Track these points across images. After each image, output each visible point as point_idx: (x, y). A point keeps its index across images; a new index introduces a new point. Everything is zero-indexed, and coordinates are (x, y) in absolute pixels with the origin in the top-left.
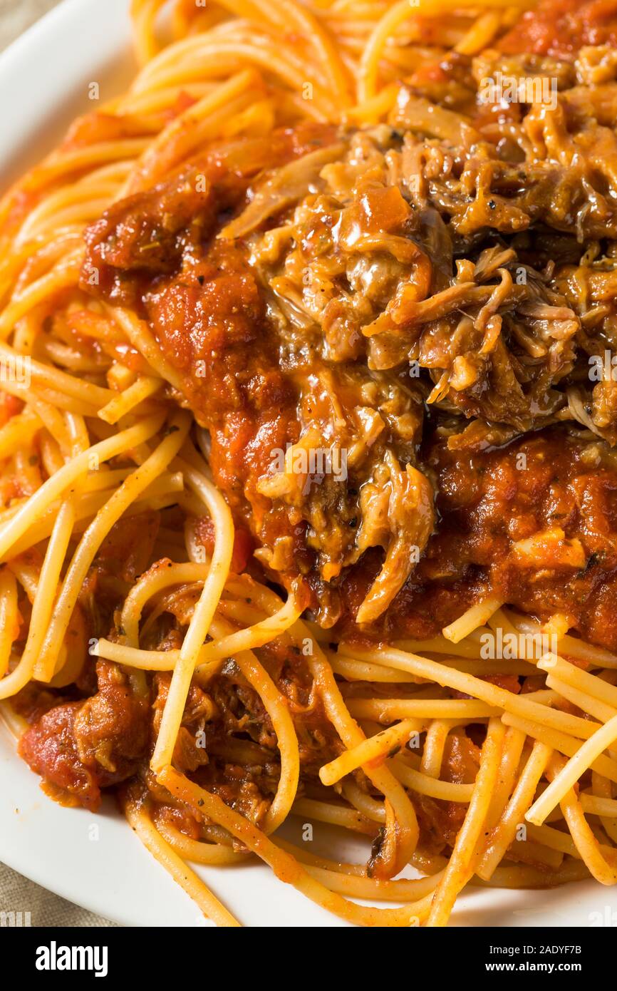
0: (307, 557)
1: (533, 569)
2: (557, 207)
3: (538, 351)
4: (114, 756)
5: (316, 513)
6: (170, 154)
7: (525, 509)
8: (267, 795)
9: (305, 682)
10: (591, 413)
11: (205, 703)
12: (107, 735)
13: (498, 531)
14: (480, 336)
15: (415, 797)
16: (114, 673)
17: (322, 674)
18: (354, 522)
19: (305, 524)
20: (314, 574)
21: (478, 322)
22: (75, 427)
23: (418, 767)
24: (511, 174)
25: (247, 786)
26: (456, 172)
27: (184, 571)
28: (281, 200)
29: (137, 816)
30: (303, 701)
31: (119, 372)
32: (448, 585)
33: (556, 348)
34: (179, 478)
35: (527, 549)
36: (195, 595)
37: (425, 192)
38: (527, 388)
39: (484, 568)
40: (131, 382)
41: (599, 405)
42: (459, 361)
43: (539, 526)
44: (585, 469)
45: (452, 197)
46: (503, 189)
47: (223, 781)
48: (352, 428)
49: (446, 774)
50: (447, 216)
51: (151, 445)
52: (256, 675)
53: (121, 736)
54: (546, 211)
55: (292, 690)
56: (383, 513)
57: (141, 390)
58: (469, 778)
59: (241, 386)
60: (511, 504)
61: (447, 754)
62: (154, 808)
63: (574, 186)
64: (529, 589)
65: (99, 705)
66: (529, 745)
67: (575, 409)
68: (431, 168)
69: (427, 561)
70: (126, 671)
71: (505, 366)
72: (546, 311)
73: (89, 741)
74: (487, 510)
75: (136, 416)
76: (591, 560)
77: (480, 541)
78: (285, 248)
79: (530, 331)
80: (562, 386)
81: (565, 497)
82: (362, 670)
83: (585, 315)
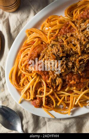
0: (52, 86)
1: (72, 84)
2: (68, 53)
3: (69, 67)
4: (40, 104)
5: (53, 83)
6: (32, 49)
7: (70, 79)
8: (53, 105)
9: (54, 95)
10: (74, 71)
11: (46, 99)
12: (39, 103)
13: (68, 81)
14: (64, 67)
15: (65, 103)
16: (38, 98)
17: (56, 95)
18: (56, 83)
19: (52, 84)
20: (53, 88)
21: (63, 66)
22: (30, 77)
23: (65, 101)
24: (64, 51)
25: (51, 105)
26: (59, 51)
27: (42, 88)
28: (43, 54)
29: (43, 108)
30: (54, 97)
31: (33, 72)
32: (65, 86)
33: (71, 66)
34: (40, 80)
35: (71, 83)
36: (44, 90)
37: (56, 53)
38: (68, 70)
39: (68, 84)
40: (34, 73)
41: (75, 70)
42: (62, 70)
43: (71, 81)
44: (75, 75)
45: (59, 54)
46: (63, 52)
47: (49, 104)
48: (54, 76)
49: (67, 101)
50: (59, 56)
51: (37, 77)
52: (50, 96)
53: (40, 103)
54: (67, 53)
55: (53, 96)
56: (58, 83)
57: (35, 74)
58: (69, 101)
59: (44, 73)
60: (69, 79)
61: (67, 99)
62: (44, 107)
63: (70, 50)
64: (72, 85)
65: (38, 100)
66: (74, 97)
67: (73, 70)
68: (56, 51)
69: (63, 85)
70: (39, 97)
71: (66, 69)
72: (69, 63)
73: (38, 103)
74: (67, 80)
75: (35, 75)
76: (77, 83)
77: (67, 82)
78: (45, 60)
79: (68, 65)
80: (72, 68)
81: (73, 77)
82: (59, 93)
83: (72, 62)
